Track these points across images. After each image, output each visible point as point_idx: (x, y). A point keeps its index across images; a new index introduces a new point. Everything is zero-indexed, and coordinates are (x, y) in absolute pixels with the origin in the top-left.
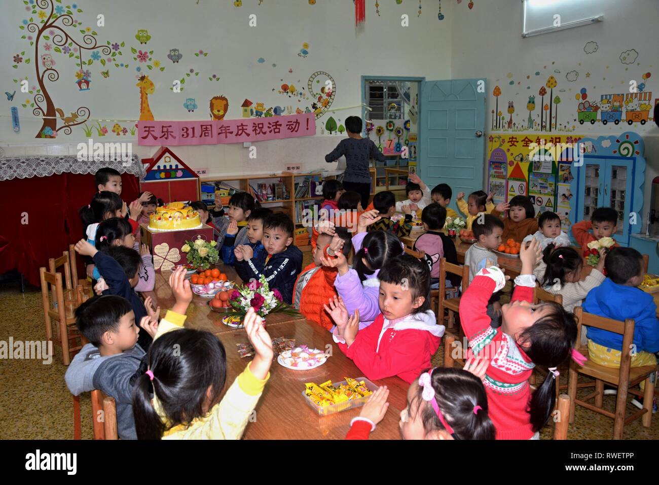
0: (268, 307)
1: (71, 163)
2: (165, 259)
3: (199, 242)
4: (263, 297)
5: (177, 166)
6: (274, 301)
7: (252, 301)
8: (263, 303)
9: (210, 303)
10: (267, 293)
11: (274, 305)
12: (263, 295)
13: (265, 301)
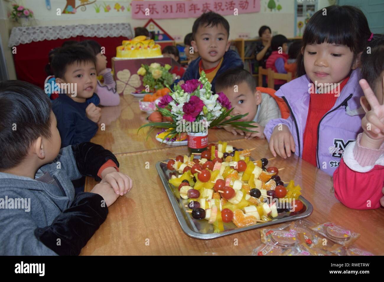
0: (209, 117)
1: (83, 29)
2: (127, 84)
3: (155, 66)
4: (202, 101)
5: (158, 32)
6: (219, 107)
7: (186, 106)
8: (202, 109)
9: (149, 118)
10: (208, 95)
11: (218, 114)
12: (202, 98)
13: (204, 107)
